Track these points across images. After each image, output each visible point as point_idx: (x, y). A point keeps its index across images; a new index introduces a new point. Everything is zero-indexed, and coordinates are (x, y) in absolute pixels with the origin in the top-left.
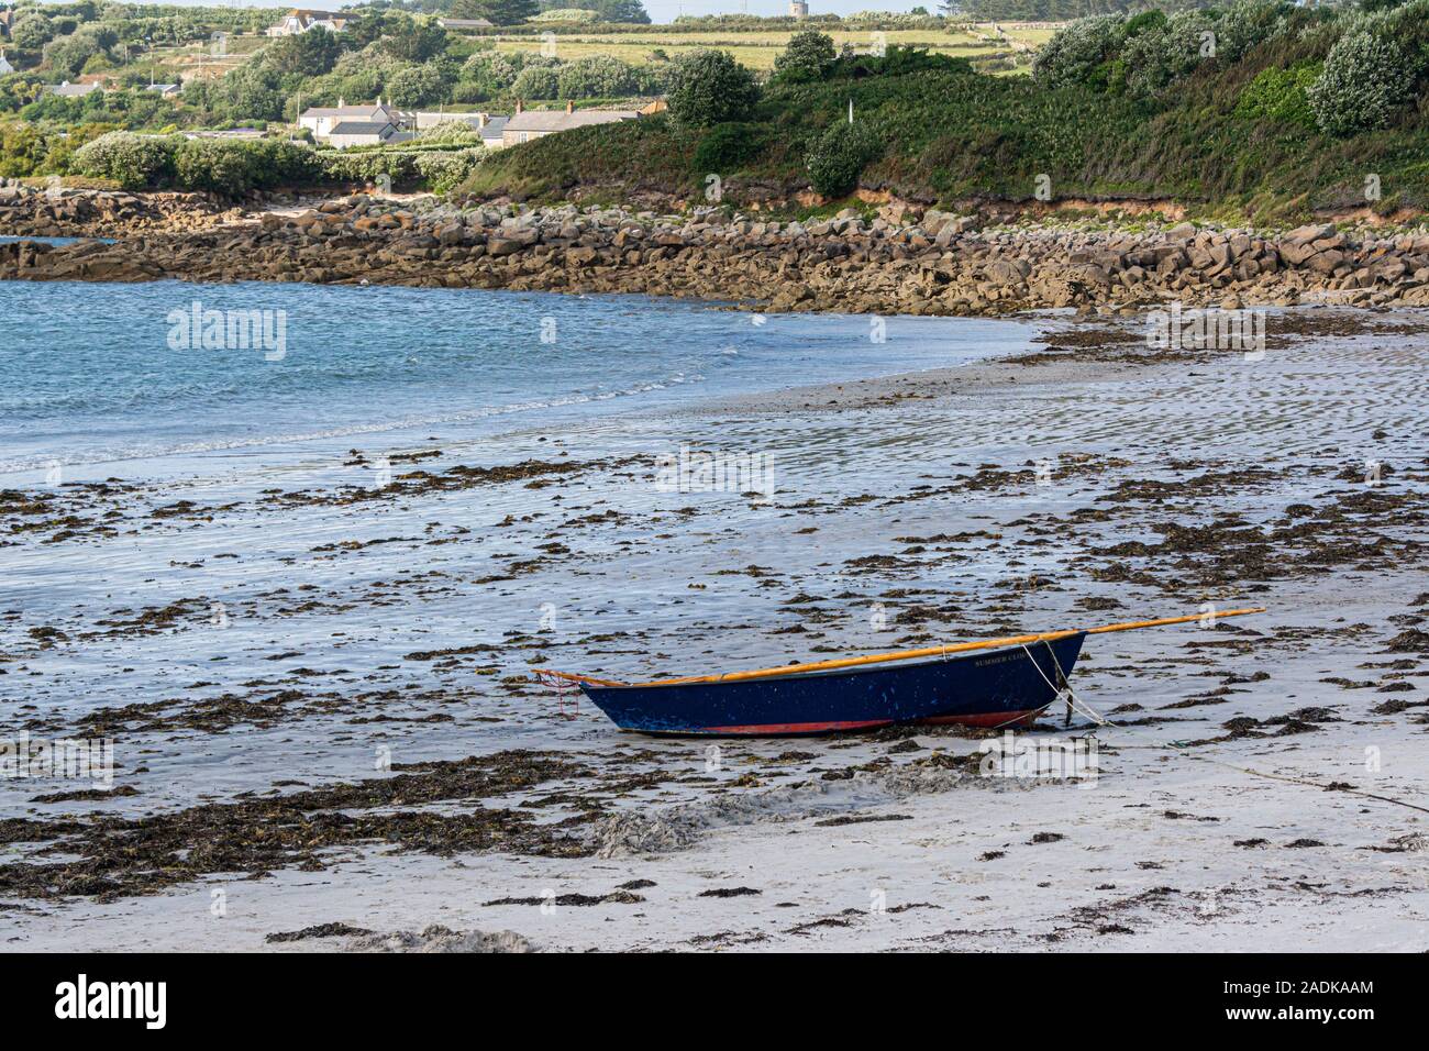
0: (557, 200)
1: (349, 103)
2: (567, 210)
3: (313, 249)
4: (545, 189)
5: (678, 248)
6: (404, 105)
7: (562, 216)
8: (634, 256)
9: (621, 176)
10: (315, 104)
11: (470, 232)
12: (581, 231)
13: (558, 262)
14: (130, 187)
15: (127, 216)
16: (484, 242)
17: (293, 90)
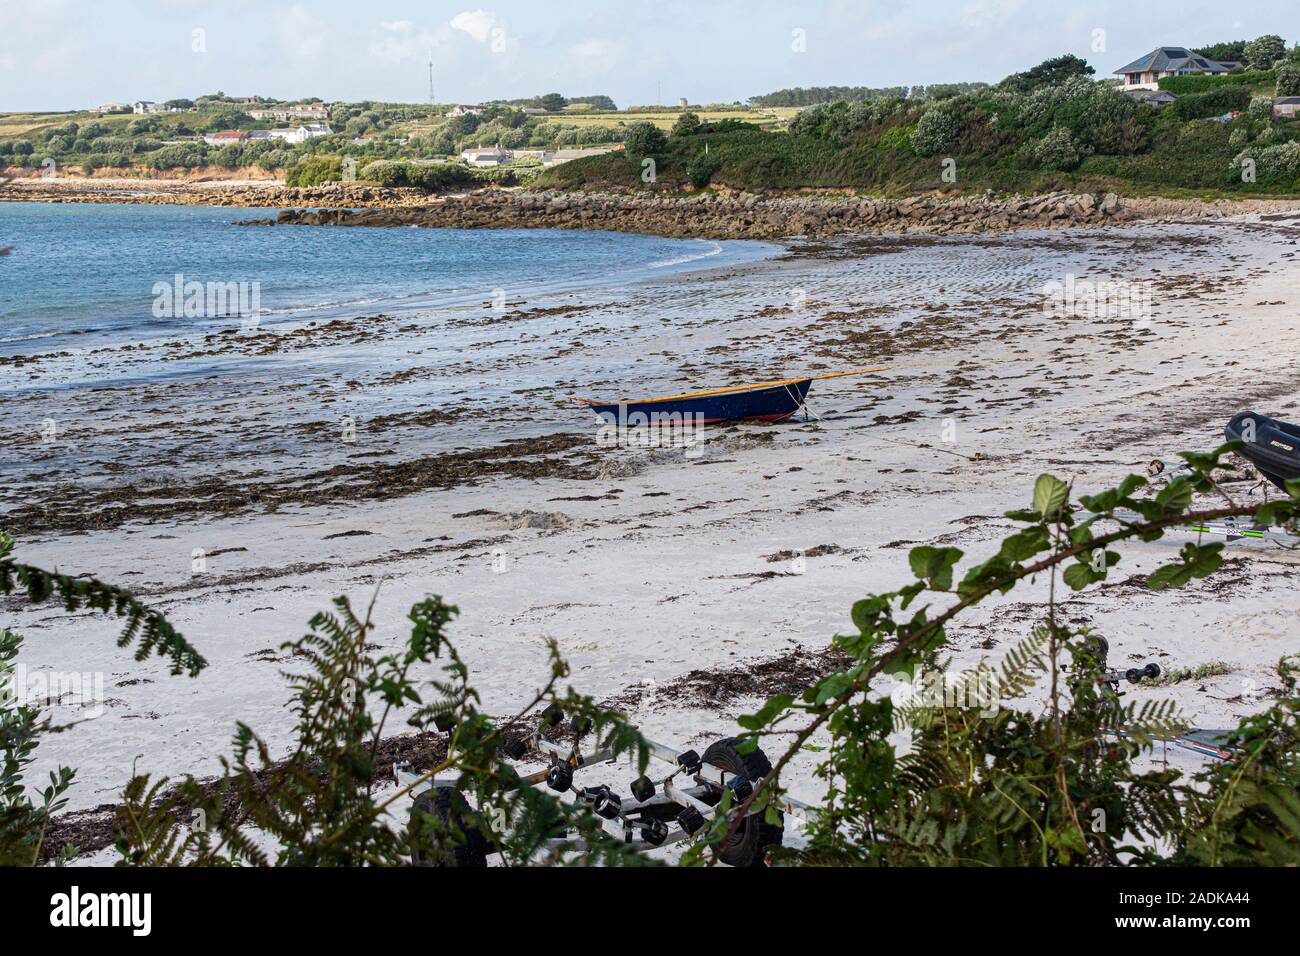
0: (578, 189)
1: (483, 147)
2: (581, 194)
3: (468, 212)
4: (571, 184)
5: (630, 210)
6: (508, 147)
7: (578, 196)
8: (611, 214)
9: (605, 178)
10: (468, 147)
11: (538, 204)
12: (587, 203)
13: (577, 217)
14: (386, 185)
15: (385, 198)
16: (544, 208)
17: (459, 141)
